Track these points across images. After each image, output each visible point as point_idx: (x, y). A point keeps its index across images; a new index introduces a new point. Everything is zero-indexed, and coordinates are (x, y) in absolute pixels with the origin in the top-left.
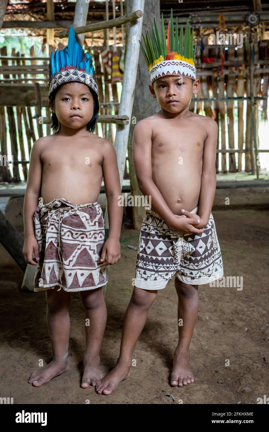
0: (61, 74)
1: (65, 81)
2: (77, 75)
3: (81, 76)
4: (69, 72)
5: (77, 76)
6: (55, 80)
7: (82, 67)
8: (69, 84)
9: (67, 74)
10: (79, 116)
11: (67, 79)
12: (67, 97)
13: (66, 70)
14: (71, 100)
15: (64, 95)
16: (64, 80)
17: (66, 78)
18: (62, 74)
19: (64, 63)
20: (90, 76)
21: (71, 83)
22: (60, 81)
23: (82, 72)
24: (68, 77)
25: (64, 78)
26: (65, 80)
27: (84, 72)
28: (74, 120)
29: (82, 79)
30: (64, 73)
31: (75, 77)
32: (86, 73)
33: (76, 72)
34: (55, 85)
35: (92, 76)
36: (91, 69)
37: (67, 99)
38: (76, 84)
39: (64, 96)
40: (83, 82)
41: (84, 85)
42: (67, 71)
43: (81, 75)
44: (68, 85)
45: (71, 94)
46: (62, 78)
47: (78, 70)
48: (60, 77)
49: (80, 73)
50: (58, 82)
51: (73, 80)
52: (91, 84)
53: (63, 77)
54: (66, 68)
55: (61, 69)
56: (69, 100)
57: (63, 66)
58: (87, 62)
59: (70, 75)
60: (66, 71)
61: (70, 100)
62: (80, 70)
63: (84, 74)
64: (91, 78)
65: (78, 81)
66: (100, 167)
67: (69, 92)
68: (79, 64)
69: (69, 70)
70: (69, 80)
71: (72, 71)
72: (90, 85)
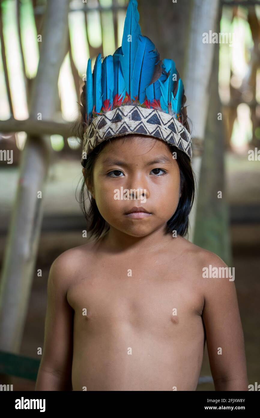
0: (103, 117)
1: (113, 133)
2: (140, 119)
3: (148, 122)
4: (120, 113)
5: (138, 122)
6: (93, 130)
7: (151, 98)
8: (121, 141)
9: (117, 119)
10: (145, 212)
11: (114, 129)
12: (119, 168)
13: (115, 106)
14: (126, 175)
15: (110, 165)
16: (109, 132)
17: (113, 126)
18: (106, 117)
19: (112, 89)
20: (171, 117)
21: (126, 139)
22: (101, 132)
23: (150, 111)
24: (119, 124)
25: (110, 128)
26: (111, 131)
27: (156, 110)
28: (133, 220)
29: (151, 128)
30: (110, 114)
31: (133, 125)
32: (161, 111)
33: (136, 111)
34: (93, 140)
35: (174, 116)
36: (175, 97)
37: (117, 173)
38: (137, 140)
39: (110, 168)
40: (152, 135)
41: (155, 140)
42: (118, 111)
43: (149, 117)
44: (119, 143)
45: (127, 162)
46: (106, 127)
47: (142, 107)
48: (103, 124)
49: (146, 112)
50: (97, 135)
51: (130, 132)
52: (172, 135)
53: (109, 123)
54: (116, 103)
55: (105, 105)
56: (122, 174)
57: (110, 96)
58: (164, 82)
59: (123, 121)
60: (114, 110)
61: (124, 175)
62: (147, 104)
63: (155, 115)
64: (172, 121)
65: (141, 134)
66: (199, 320)
67: (121, 159)
68: (145, 91)
69: (120, 108)
70: (120, 132)
71: (127, 110)
72: (168, 139)
